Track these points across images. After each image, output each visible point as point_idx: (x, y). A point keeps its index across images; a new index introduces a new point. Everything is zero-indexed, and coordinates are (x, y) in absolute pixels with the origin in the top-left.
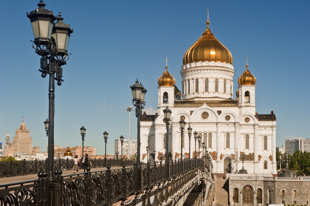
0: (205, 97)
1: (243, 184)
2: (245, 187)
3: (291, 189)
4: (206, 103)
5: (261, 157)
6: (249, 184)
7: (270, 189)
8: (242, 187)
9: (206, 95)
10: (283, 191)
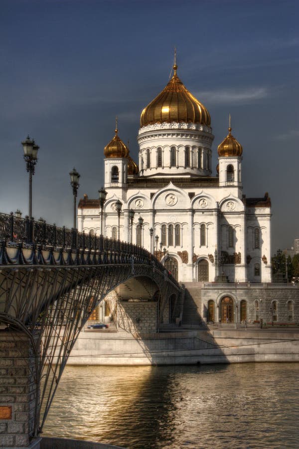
0: (171, 173)
1: (221, 294)
2: (223, 298)
3: (284, 300)
4: (173, 182)
5: (251, 259)
6: (229, 294)
7: (257, 300)
8: (219, 298)
9: (174, 170)
10: (274, 302)
